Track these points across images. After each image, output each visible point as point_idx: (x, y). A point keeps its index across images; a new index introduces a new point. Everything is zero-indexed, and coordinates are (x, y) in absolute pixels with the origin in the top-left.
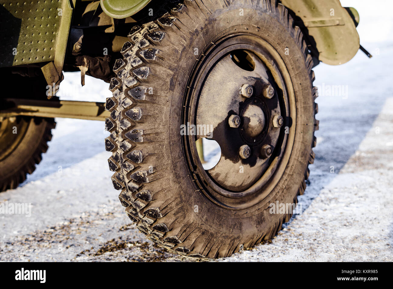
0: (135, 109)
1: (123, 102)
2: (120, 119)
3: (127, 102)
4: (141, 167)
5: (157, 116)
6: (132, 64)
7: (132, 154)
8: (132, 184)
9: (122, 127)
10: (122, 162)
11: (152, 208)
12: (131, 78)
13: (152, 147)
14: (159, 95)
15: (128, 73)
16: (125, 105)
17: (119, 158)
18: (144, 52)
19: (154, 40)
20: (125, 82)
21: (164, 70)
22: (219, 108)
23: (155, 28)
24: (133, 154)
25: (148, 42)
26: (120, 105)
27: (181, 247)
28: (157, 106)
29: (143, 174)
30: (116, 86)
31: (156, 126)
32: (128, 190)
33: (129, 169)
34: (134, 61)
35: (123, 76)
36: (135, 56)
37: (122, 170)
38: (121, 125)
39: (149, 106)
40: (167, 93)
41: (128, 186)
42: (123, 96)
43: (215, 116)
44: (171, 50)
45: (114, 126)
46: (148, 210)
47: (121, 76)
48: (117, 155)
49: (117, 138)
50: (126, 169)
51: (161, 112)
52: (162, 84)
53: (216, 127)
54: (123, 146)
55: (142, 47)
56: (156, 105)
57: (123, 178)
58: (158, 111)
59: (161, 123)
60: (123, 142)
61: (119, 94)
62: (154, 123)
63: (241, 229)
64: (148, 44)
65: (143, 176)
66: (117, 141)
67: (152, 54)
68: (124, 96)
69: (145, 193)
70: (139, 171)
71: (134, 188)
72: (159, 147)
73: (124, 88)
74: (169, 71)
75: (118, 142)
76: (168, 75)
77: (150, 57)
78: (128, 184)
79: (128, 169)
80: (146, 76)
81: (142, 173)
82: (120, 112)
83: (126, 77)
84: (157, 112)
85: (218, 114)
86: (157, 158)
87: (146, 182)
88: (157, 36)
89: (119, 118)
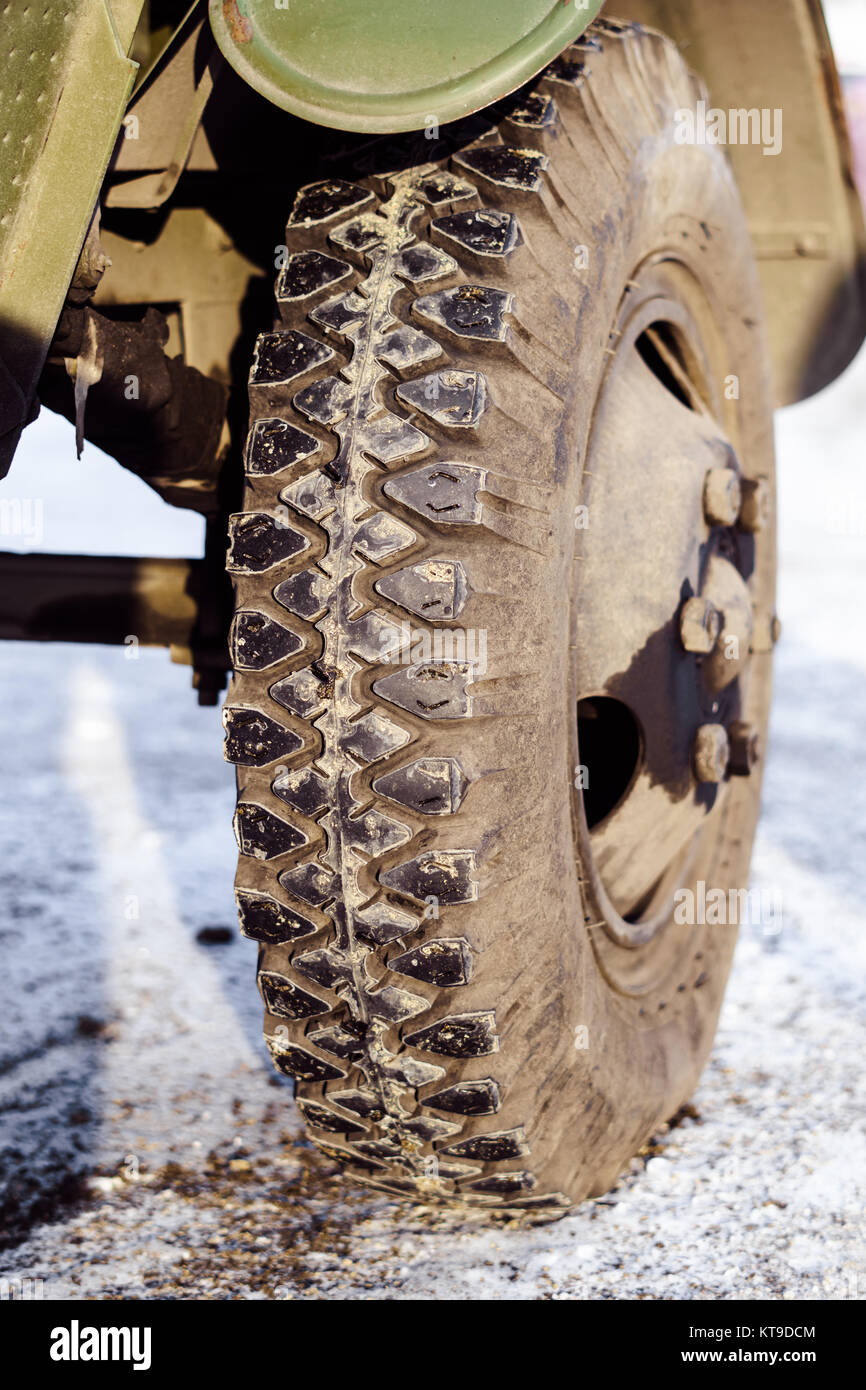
0: (433, 567)
1: (360, 536)
2: (344, 612)
3: (383, 535)
4: (435, 834)
5: (517, 597)
6: (386, 357)
7: (410, 774)
8: (387, 914)
9: (356, 650)
10: (344, 812)
11: (463, 1016)
12: (395, 423)
13: (492, 742)
14: (522, 502)
15: (366, 396)
16: (373, 546)
17: (330, 794)
18: (439, 300)
19: (479, 247)
20: (361, 440)
21: (531, 388)
22: (648, 569)
23: (458, 193)
24: (416, 773)
25: (451, 259)
26: (343, 546)
27: (511, 1175)
28: (513, 554)
29: (459, 865)
30: (301, 456)
31: (512, 645)
32: (352, 939)
33: (382, 844)
34: (395, 344)
35: (338, 415)
36: (393, 320)
37: (338, 848)
38: (353, 642)
39: (485, 551)
40: (549, 494)
41: (356, 925)
42: (355, 503)
43: (638, 601)
44: (544, 300)
45: (302, 648)
46: (440, 1027)
47: (327, 413)
48: (313, 780)
49: (325, 704)
50: (360, 847)
51: (528, 580)
52: (529, 452)
53: (642, 652)
54: (358, 739)
55: (422, 278)
56: (509, 548)
57: (337, 885)
58: (519, 578)
59: (529, 632)
60: (361, 721)
61: (332, 496)
62: (504, 629)
63: (665, 1076)
64: (449, 265)
65: (453, 873)
66: (325, 718)
67: (487, 311)
68: (364, 505)
69: (447, 950)
70: (436, 853)
71: (389, 929)
72: (517, 738)
73: (359, 467)
74: (546, 394)
75: (331, 720)
76: (546, 414)
77: (481, 327)
78: (360, 914)
79: (375, 844)
80: (474, 415)
81: (451, 860)
82: (346, 582)
83: (362, 415)
84: (513, 579)
85: (647, 594)
86: (506, 789)
87: (463, 898)
88: (485, 229)
89: (336, 610)
